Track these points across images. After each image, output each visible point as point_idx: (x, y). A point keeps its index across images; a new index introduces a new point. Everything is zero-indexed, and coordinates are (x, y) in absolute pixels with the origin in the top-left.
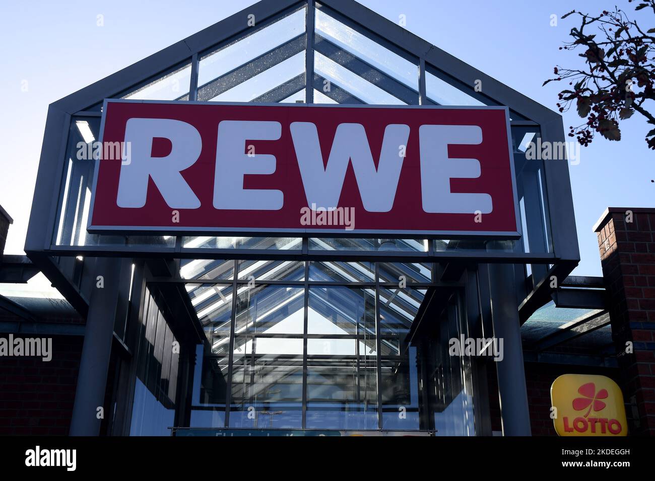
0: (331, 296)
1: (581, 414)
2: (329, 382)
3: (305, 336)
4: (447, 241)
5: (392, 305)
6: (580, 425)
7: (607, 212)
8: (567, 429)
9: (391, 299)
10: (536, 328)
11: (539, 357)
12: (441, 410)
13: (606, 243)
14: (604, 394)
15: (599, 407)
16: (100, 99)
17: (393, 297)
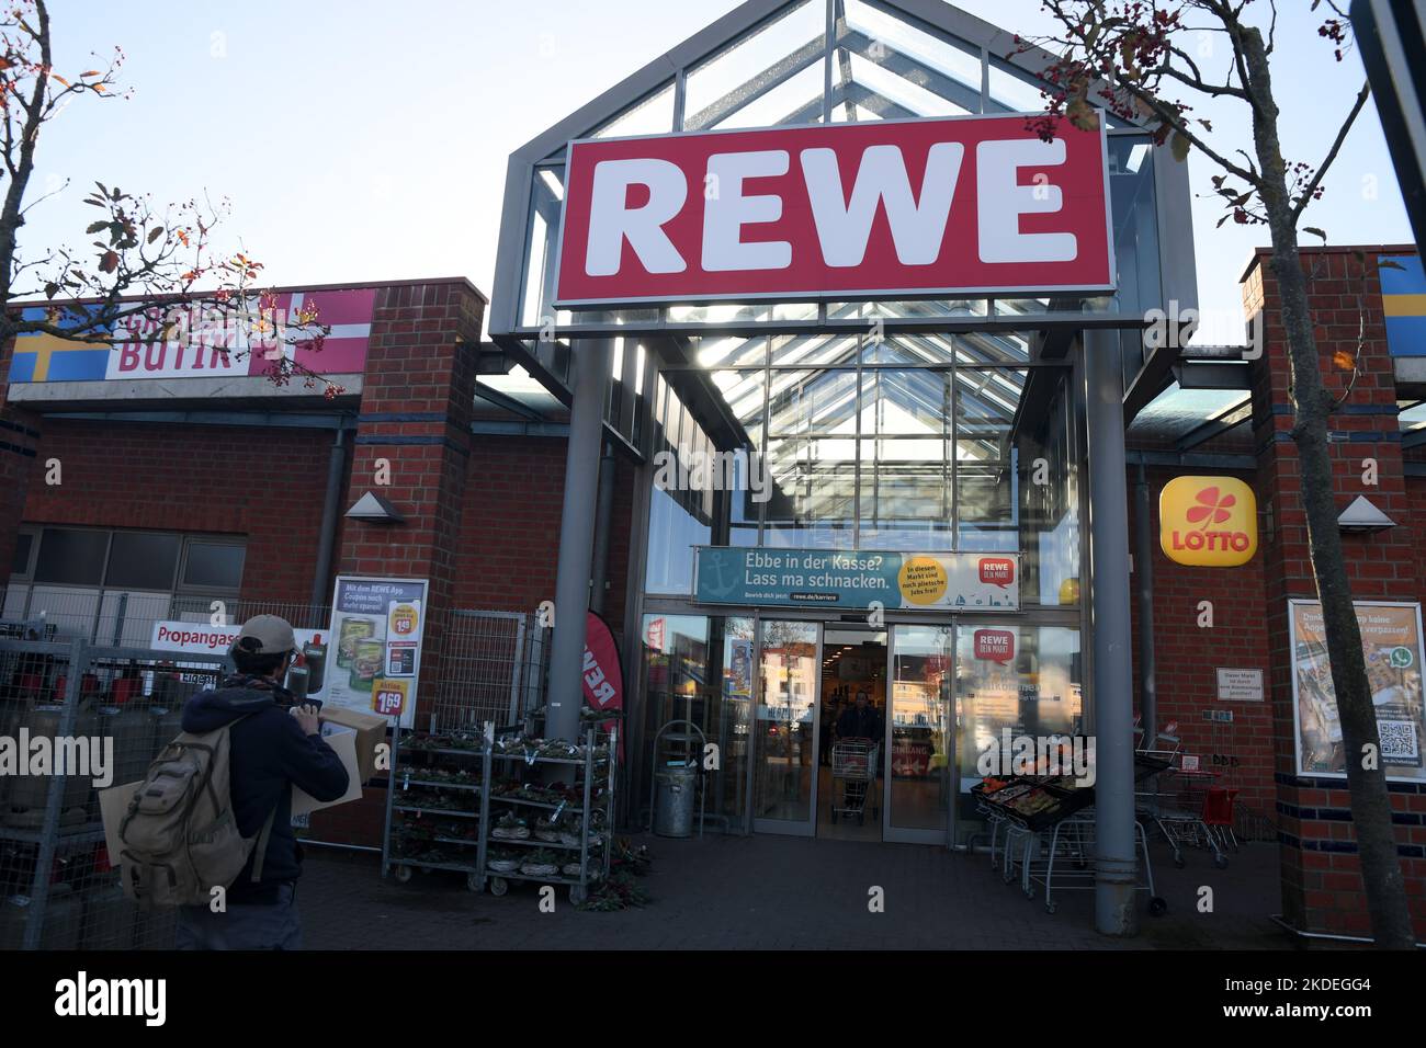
0: (913, 384)
1: (1197, 527)
2: (908, 492)
3: (858, 438)
4: (1046, 301)
5: (985, 391)
6: (1195, 541)
7: (1253, 254)
8: (1177, 546)
9: (983, 385)
10: (1174, 419)
11: (1183, 458)
12: (1049, 528)
13: (1252, 297)
14: (1230, 501)
15: (1223, 517)
16: (563, 144)
17: (987, 381)
